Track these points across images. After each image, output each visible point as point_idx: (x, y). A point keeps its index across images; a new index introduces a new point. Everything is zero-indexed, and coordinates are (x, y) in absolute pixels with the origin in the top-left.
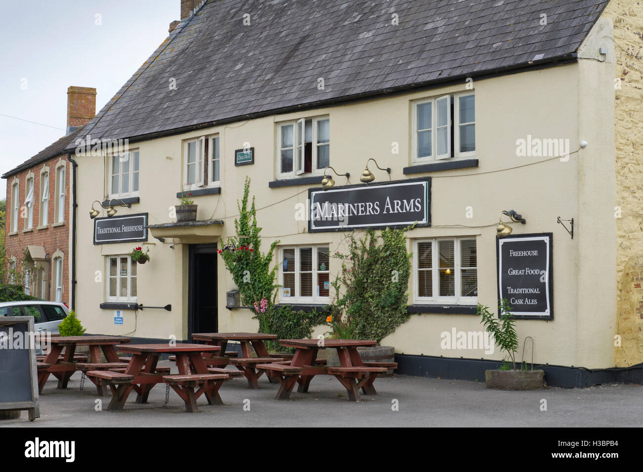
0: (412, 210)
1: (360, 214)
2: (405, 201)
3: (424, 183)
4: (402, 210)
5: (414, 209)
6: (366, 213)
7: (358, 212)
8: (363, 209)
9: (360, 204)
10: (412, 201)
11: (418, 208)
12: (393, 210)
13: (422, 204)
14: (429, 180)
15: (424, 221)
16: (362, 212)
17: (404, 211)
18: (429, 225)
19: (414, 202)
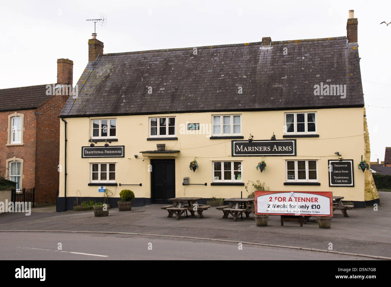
0: (287, 150)
1: (260, 150)
2: (284, 147)
3: (293, 141)
4: (282, 150)
5: (288, 150)
6: (263, 150)
7: (259, 150)
8: (262, 149)
9: (260, 147)
10: (287, 147)
11: (290, 150)
12: (278, 149)
13: (292, 148)
14: (295, 140)
15: (293, 154)
16: (261, 150)
17: (283, 150)
18: (296, 155)
19: (288, 148)
